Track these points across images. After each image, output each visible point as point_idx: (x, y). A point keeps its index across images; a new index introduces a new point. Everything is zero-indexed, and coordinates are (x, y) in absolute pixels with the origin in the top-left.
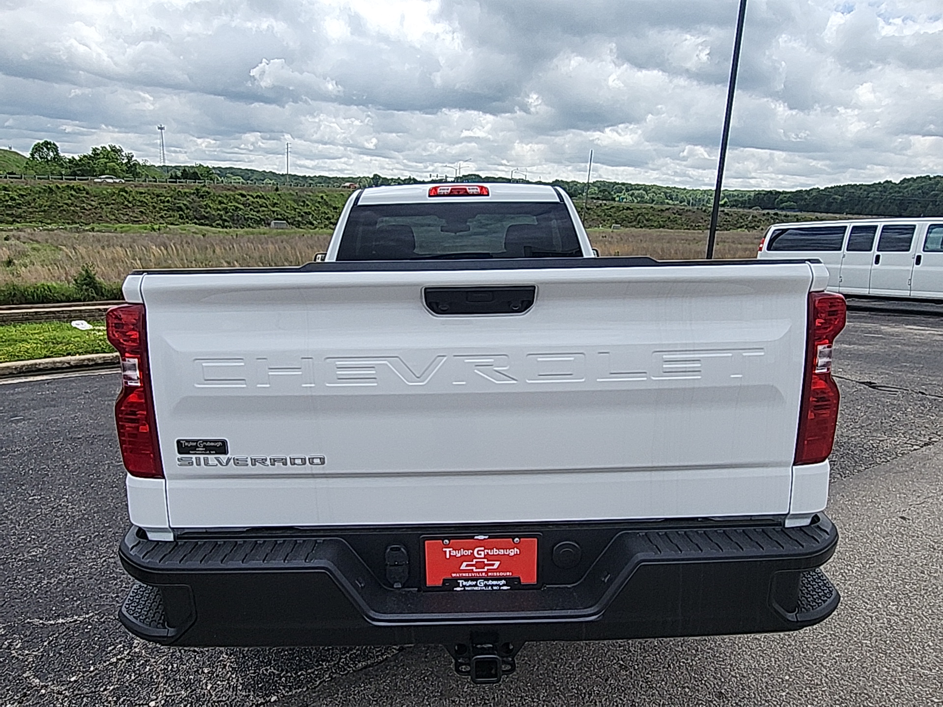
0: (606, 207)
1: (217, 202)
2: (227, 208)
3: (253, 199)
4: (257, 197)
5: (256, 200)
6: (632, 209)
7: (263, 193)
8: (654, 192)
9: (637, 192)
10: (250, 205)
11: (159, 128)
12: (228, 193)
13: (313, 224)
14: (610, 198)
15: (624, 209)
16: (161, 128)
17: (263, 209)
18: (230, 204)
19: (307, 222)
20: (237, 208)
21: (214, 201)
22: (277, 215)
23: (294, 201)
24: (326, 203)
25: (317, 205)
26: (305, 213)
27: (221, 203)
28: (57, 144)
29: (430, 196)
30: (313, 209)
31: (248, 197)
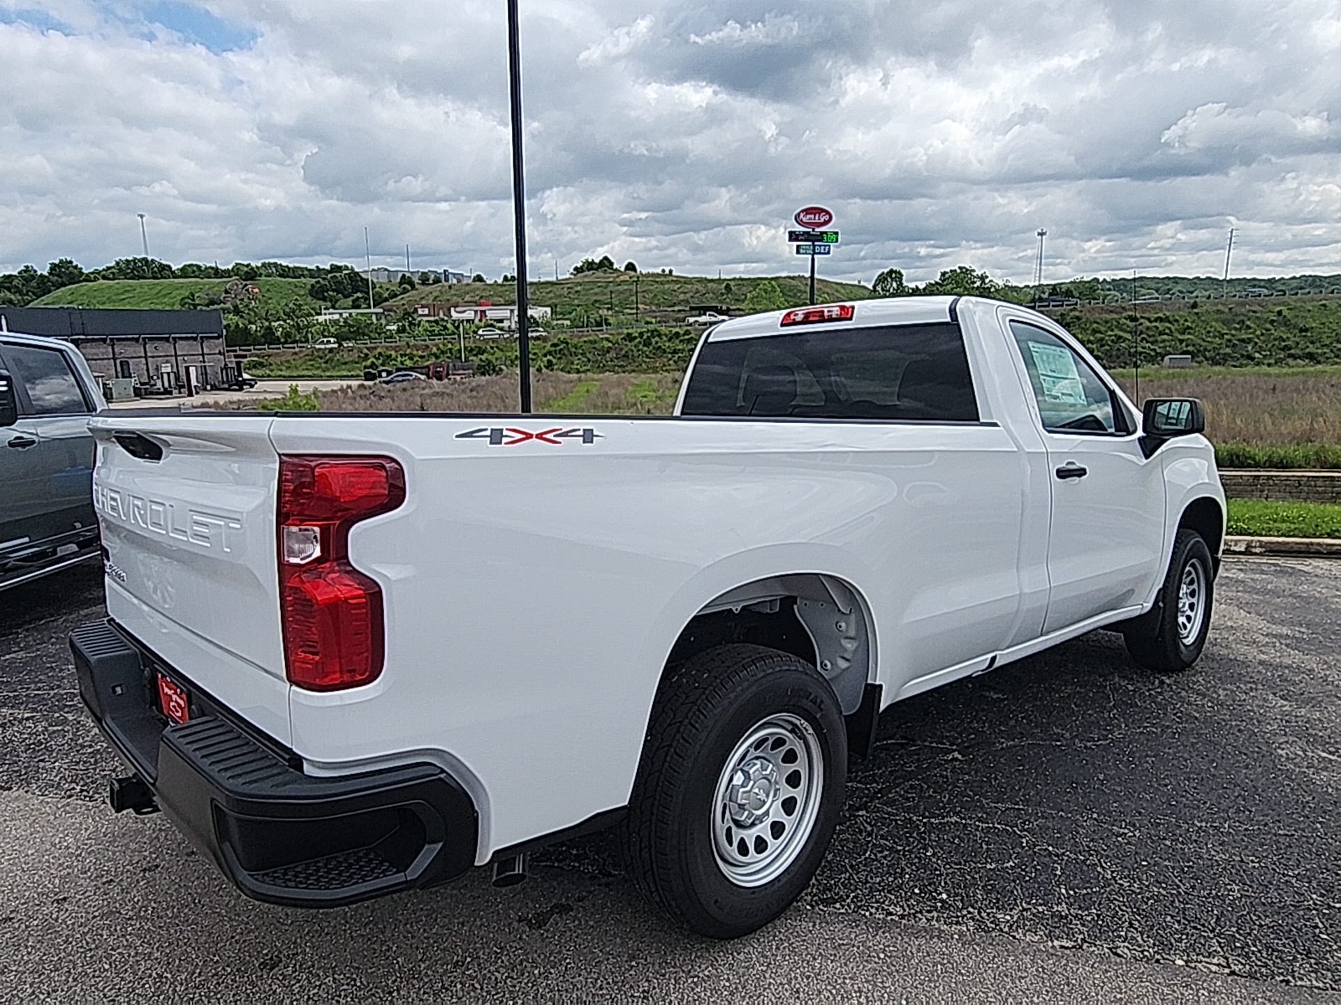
1: (1089, 332)
2: (1102, 339)
3: (1148, 324)
4: (1156, 320)
5: (1154, 324)
7: (1168, 314)
10: (1141, 333)
11: (1039, 234)
12: (1108, 317)
13: (1253, 359)
16: (1041, 234)
17: (1165, 337)
18: (1110, 333)
19: (1242, 356)
20: (1120, 337)
21: (1085, 330)
22: (1187, 346)
23: (1224, 322)
24: (1286, 323)
25: (1268, 326)
26: (1243, 341)
27: (1095, 331)
28: (903, 272)
29: (782, 325)
30: (1258, 333)
31: (1142, 321)
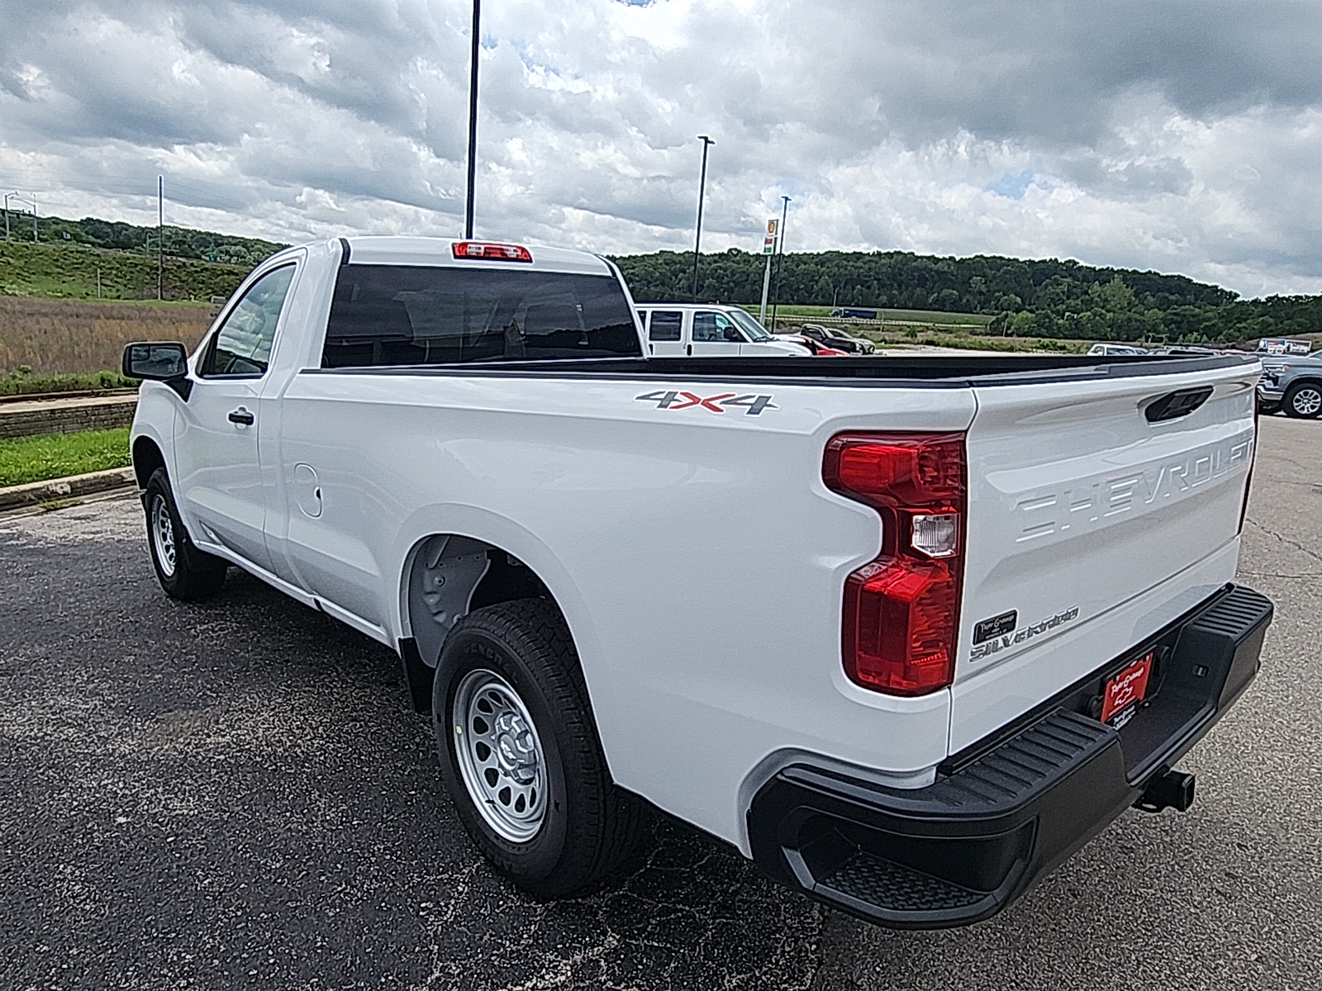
0: (193, 269)
6: (237, 274)
8: (259, 250)
9: (233, 247)
14: (192, 254)
15: (223, 274)
29: (456, 257)
